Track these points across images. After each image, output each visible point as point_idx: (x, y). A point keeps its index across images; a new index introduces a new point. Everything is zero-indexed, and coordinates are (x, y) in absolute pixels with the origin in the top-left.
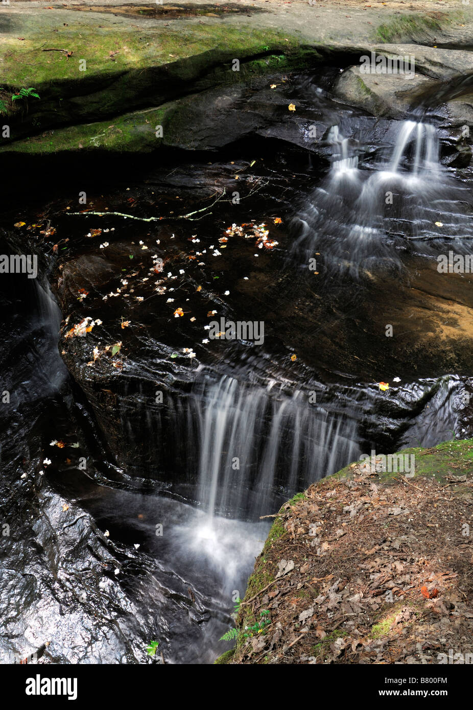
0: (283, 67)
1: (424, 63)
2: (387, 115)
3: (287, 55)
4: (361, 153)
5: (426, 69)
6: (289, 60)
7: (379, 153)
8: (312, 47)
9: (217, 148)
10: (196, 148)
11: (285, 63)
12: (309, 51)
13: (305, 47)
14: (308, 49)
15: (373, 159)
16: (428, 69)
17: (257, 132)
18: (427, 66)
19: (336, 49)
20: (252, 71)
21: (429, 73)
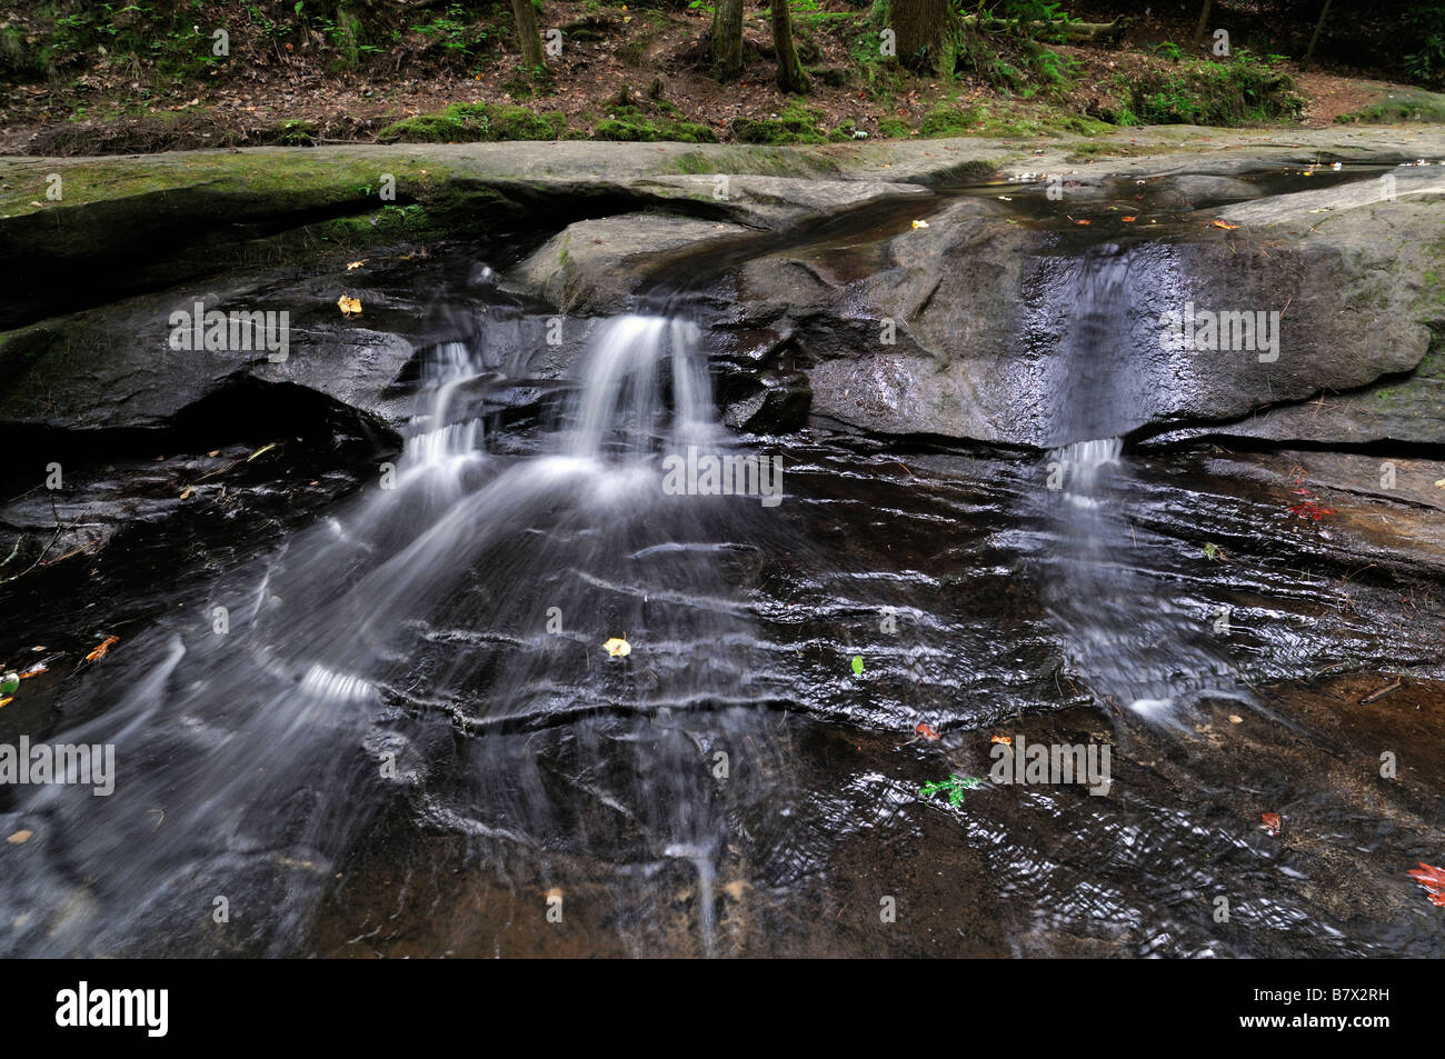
0: (419, 230)
1: (740, 199)
2: (586, 307)
3: (425, 204)
4: (491, 409)
5: (742, 211)
6: (431, 215)
7: (550, 407)
8: (484, 183)
9: (164, 420)
10: (105, 422)
11: (423, 220)
12: (480, 194)
13: (468, 185)
14: (476, 190)
15: (536, 422)
16: (747, 212)
17: (253, 373)
18: (746, 205)
19: (551, 188)
20: (330, 240)
21: (749, 220)
